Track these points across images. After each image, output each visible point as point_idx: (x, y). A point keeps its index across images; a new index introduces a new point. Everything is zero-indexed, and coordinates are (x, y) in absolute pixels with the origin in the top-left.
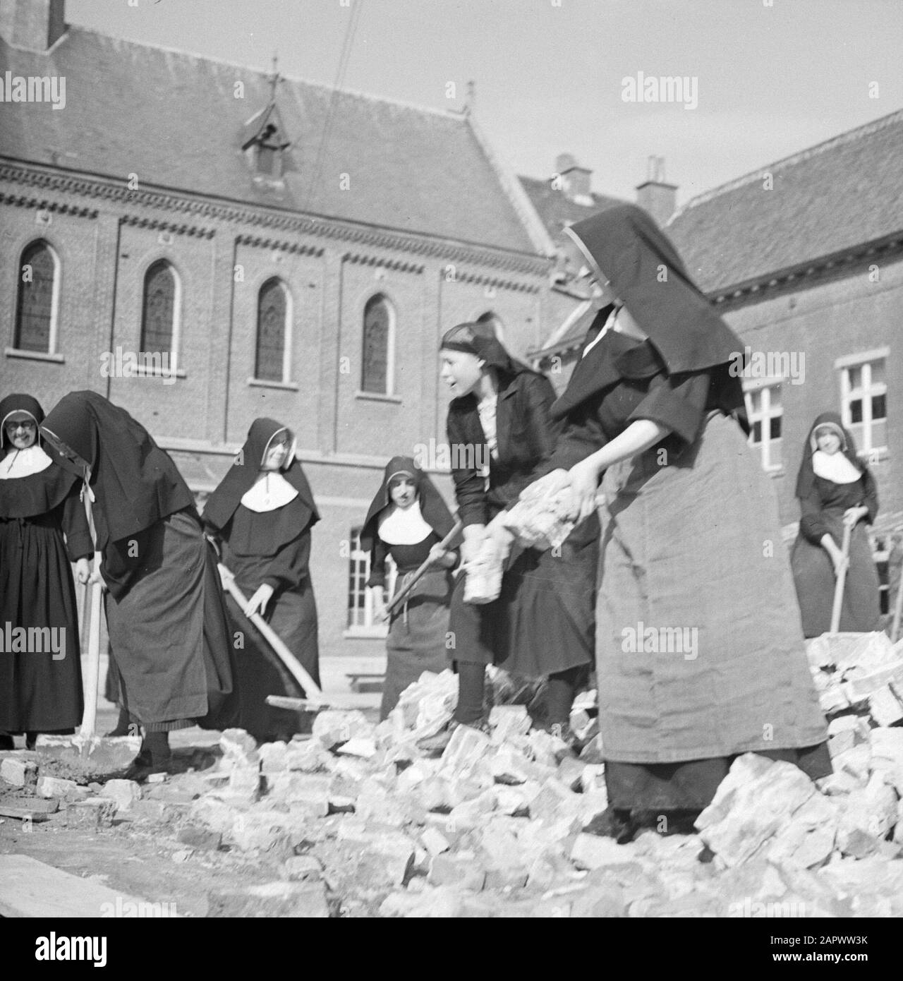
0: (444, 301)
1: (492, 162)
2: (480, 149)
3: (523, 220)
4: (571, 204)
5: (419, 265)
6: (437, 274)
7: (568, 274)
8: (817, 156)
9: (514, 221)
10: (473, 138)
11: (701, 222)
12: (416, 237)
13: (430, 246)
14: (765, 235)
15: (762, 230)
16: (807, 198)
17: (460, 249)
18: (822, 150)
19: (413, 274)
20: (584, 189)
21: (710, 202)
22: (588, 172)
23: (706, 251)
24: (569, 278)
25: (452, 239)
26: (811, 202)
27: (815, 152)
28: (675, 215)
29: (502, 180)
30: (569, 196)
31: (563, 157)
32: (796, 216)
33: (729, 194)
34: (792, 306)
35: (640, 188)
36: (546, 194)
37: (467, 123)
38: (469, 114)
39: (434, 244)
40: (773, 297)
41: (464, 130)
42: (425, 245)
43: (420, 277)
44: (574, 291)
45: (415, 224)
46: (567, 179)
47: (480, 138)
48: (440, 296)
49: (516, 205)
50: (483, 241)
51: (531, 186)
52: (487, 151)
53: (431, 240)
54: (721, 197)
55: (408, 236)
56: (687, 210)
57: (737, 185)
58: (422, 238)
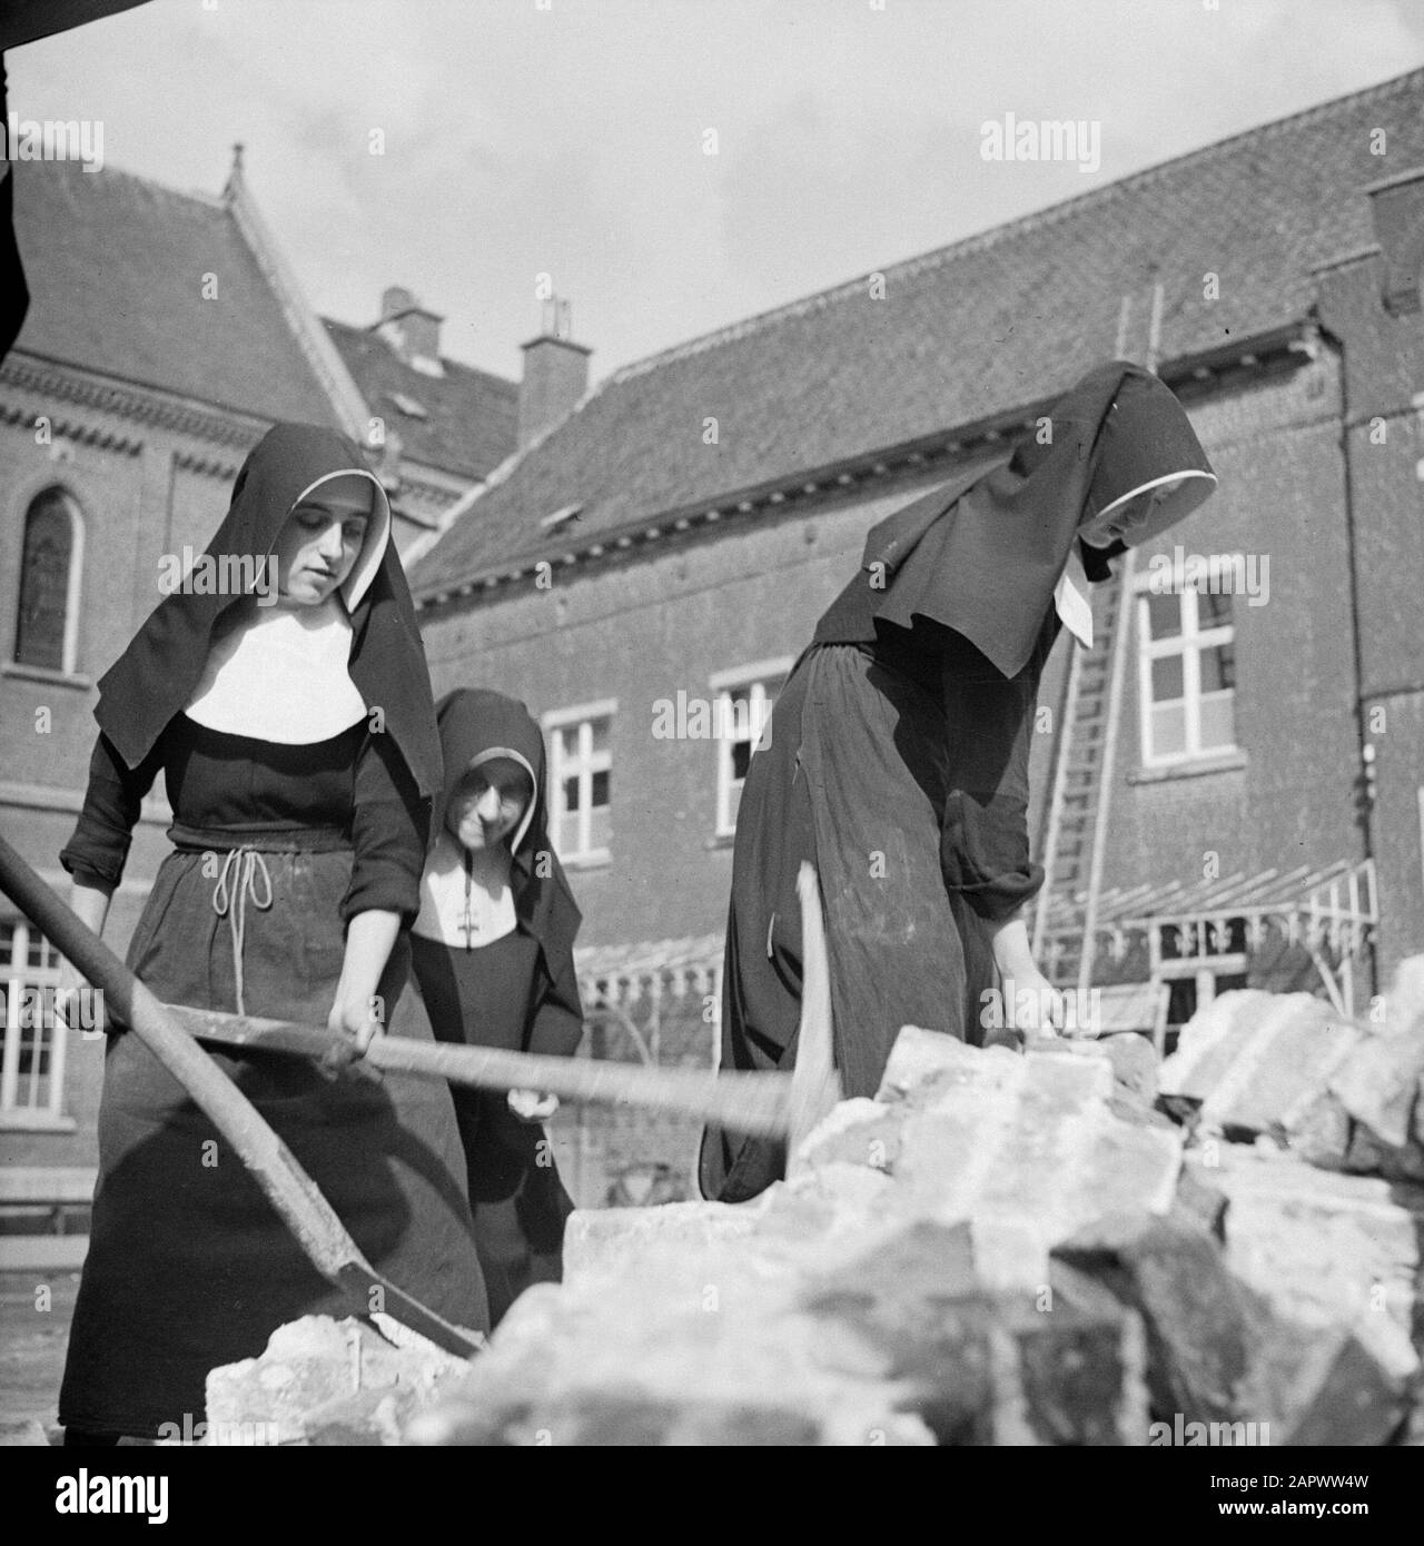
0: (177, 507)
1: (273, 282)
2: (250, 259)
3: (326, 384)
4: (407, 370)
5: (134, 442)
6: (166, 462)
7: (402, 481)
8: (840, 302)
9: (309, 384)
10: (238, 239)
11: (636, 405)
12: (133, 389)
13: (156, 407)
14: (754, 425)
15: (748, 417)
16: (826, 368)
17: (211, 418)
18: (846, 293)
19: (121, 458)
20: (429, 349)
21: (652, 373)
22: (437, 320)
23: (650, 450)
24: (404, 488)
25: (197, 399)
26: (834, 372)
27: (835, 297)
28: (588, 396)
29: (289, 313)
30: (403, 358)
31: (393, 293)
32: (806, 395)
33: (683, 362)
34: (810, 540)
35: (527, 347)
36: (363, 348)
37: (229, 214)
38: (233, 198)
39: (163, 405)
40: (775, 525)
41: (224, 224)
42: (147, 405)
43: (135, 462)
44: (412, 512)
45: (129, 366)
46: (401, 328)
47: (251, 239)
48: (170, 500)
49: (312, 358)
50: (255, 408)
51: (341, 335)
52: (263, 263)
53: (160, 397)
54: (672, 365)
55: (116, 385)
56: (610, 387)
57: (698, 348)
58: (145, 392)
